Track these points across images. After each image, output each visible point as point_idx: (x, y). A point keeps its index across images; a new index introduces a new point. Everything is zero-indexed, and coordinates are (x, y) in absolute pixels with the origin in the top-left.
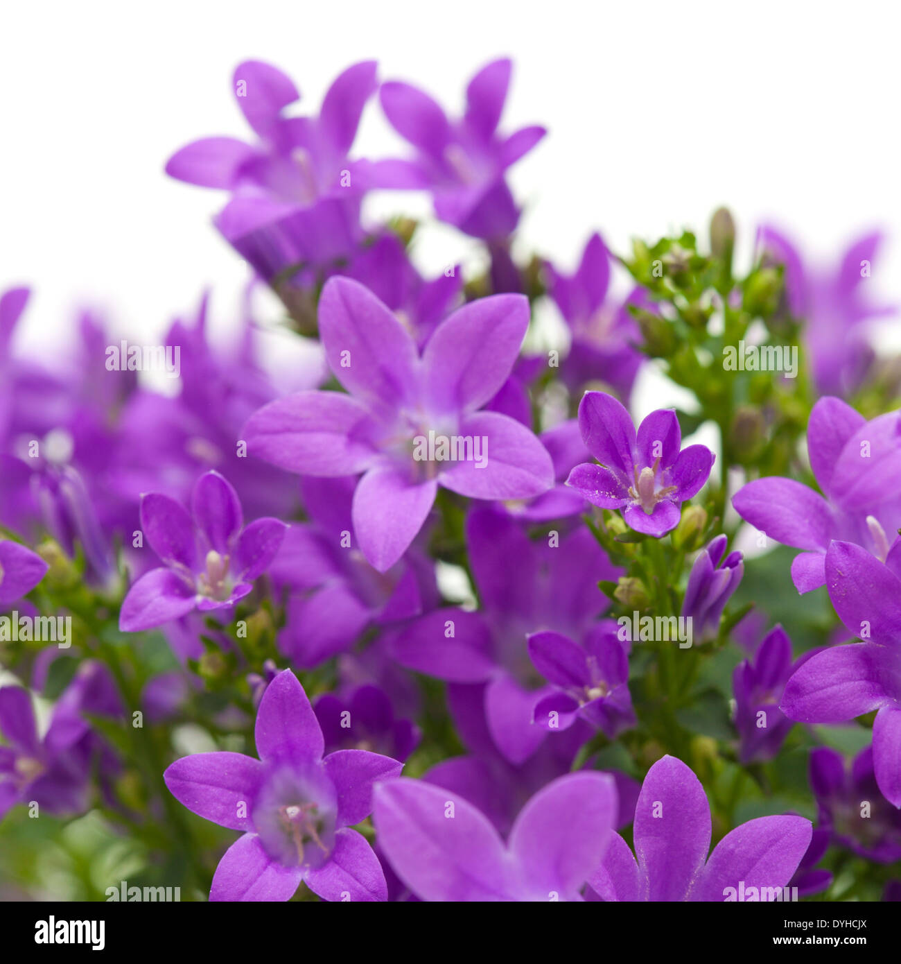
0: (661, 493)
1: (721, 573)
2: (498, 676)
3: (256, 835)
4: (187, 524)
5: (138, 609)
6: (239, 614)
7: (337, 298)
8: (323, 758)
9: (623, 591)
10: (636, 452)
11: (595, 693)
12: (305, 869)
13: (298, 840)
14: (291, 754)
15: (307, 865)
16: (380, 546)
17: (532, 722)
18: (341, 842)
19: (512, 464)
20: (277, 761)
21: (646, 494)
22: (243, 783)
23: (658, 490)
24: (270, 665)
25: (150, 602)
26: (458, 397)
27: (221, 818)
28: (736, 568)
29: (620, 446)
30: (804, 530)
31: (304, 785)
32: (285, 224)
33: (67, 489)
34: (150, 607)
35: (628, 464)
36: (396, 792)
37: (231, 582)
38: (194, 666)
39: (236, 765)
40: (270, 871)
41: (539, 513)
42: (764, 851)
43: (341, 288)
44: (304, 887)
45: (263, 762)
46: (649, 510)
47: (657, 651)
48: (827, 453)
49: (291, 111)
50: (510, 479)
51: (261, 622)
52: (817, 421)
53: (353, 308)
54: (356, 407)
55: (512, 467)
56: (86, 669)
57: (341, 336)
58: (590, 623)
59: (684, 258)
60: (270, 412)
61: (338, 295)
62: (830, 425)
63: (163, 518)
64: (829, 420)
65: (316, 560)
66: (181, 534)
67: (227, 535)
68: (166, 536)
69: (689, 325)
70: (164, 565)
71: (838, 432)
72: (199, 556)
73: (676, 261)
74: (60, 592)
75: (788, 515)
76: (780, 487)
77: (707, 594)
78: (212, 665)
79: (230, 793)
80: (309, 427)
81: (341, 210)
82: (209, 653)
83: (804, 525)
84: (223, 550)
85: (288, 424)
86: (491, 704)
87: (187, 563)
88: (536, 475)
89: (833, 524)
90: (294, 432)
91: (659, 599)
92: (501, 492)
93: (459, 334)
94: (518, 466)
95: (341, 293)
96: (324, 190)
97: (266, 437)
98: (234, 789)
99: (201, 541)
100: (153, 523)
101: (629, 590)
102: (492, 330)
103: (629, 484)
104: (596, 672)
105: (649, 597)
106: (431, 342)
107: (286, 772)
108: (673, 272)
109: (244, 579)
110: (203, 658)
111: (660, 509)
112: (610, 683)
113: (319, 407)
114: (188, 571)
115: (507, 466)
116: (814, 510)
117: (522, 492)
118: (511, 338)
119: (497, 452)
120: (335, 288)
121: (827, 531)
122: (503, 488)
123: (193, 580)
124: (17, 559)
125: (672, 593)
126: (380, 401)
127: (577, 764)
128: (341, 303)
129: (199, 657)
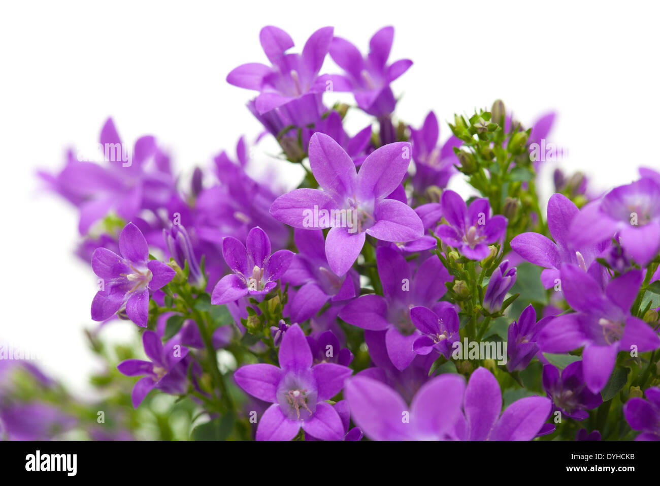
0: (479, 239)
1: (506, 279)
2: (390, 328)
3: (278, 405)
4: (244, 253)
5: (220, 294)
6: (267, 297)
7: (318, 143)
8: (311, 367)
9: (458, 286)
10: (467, 219)
11: (442, 337)
12: (302, 422)
13: (297, 407)
14: (295, 365)
15: (302, 420)
16: (339, 264)
17: (413, 350)
18: (319, 408)
19: (403, 224)
20: (288, 368)
21: (471, 240)
22: (272, 379)
23: (476, 238)
24: (283, 322)
25: (226, 290)
26: (375, 191)
27: (263, 396)
28: (513, 276)
29: (459, 216)
30: (545, 258)
31: (299, 380)
32: (286, 107)
33: (180, 235)
34: (226, 293)
35: (462, 225)
36: (357, 385)
37: (263, 282)
38: (244, 323)
39: (269, 370)
40: (286, 423)
41: (410, 249)
42: (527, 414)
43: (319, 136)
44: (301, 431)
45: (282, 369)
46: (472, 247)
47: (471, 316)
48: (556, 221)
49: (290, 51)
50: (402, 232)
51: (276, 301)
52: (551, 205)
53: (326, 148)
54: (325, 196)
55: (403, 226)
56: (186, 324)
57: (319, 162)
58: (435, 302)
59: (486, 125)
60: (284, 198)
61: (318, 141)
62: (558, 207)
63: (232, 249)
64: (557, 204)
65: (302, 271)
66: (241, 257)
67: (263, 258)
68: (234, 258)
69: (484, 158)
70: (233, 273)
71: (561, 210)
72: (249, 268)
73: (481, 126)
74: (177, 285)
75: (537, 251)
76: (534, 237)
77: (498, 289)
78: (253, 321)
79: (267, 384)
80: (304, 206)
81: (314, 99)
82: (251, 315)
83: (546, 256)
84: (260, 265)
85: (293, 204)
86: (387, 341)
87: (242, 271)
88: (415, 230)
89: (559, 255)
90: (297, 208)
91: (474, 291)
92: (398, 238)
93: (377, 161)
94: (407, 226)
95: (319, 141)
96: (305, 91)
97: (282, 211)
98: (269, 382)
99: (250, 261)
100: (228, 252)
101: (460, 287)
102: (394, 159)
103: (462, 235)
104: (442, 326)
105: (469, 289)
106: (363, 165)
107: (291, 374)
108: (480, 131)
109: (271, 280)
110: (249, 318)
111: (478, 247)
112: (449, 332)
113: (308, 196)
114: (243, 275)
115: (401, 226)
116: (549, 248)
117: (408, 238)
118: (403, 163)
119: (396, 219)
120: (316, 138)
121: (556, 259)
122: (399, 236)
123: (246, 280)
124: (161, 269)
125: (479, 288)
126: (337, 193)
127: (431, 371)
128: (320, 145)
129: (246, 318)
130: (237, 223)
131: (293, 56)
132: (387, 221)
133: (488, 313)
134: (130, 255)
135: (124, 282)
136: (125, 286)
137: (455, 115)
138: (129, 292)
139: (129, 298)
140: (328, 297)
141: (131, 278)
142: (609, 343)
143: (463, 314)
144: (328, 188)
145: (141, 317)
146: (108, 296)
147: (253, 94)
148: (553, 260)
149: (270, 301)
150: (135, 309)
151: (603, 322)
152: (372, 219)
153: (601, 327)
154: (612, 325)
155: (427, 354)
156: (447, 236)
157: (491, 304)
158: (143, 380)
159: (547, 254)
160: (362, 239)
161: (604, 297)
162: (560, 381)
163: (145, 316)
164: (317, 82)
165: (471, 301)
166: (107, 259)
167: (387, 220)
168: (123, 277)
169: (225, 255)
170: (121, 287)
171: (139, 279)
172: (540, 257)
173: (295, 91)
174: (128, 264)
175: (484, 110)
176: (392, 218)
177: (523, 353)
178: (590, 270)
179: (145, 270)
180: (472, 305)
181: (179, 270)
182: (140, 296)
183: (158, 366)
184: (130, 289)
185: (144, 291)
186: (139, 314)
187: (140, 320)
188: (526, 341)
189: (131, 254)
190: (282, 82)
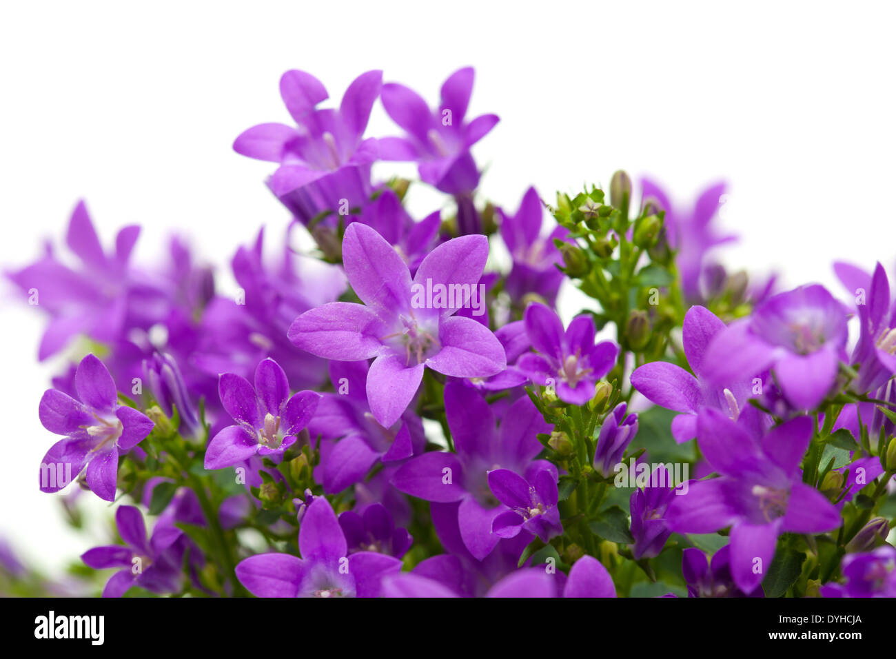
0: (582, 373)
1: (622, 429)
2: (465, 498)
4: (251, 394)
5: (217, 454)
6: (288, 457)
7: (355, 237)
8: (346, 557)
9: (554, 441)
10: (564, 345)
11: (534, 512)
14: (323, 554)
16: (385, 410)
17: (491, 532)
19: (476, 353)
20: (314, 559)
21: (571, 374)
22: (290, 575)
23: (579, 371)
24: (309, 492)
25: (225, 449)
28: (633, 425)
30: (680, 398)
31: (332, 575)
32: (317, 184)
33: (166, 368)
34: (225, 452)
35: (558, 354)
36: (401, 586)
37: (281, 434)
38: (255, 492)
39: (286, 562)
41: (494, 386)
43: (357, 228)
45: (304, 560)
46: (573, 385)
47: (578, 482)
48: (696, 345)
49: (322, 106)
50: (476, 364)
51: (301, 461)
52: (689, 322)
53: (366, 244)
54: (367, 312)
55: (477, 355)
56: (180, 492)
57: (357, 264)
58: (529, 461)
59: (595, 208)
60: (308, 317)
61: (356, 235)
62: (698, 325)
63: (234, 390)
64: (697, 321)
65: (340, 418)
66: (246, 401)
67: (278, 402)
68: (237, 403)
69: (597, 253)
70: (234, 423)
71: (703, 330)
72: (260, 417)
73: (588, 210)
74: (162, 440)
75: (669, 388)
76: (663, 368)
77: (613, 443)
78: (268, 491)
79: (282, 582)
80: (336, 327)
81: (357, 174)
82: (266, 483)
83: (680, 395)
84: (276, 412)
85: (321, 324)
86: (460, 519)
87: (251, 421)
88: (494, 360)
89: (700, 394)
90: (326, 330)
91: (579, 446)
92: (470, 372)
93: (439, 262)
94: (481, 354)
95: (358, 234)
96: (345, 162)
97: (305, 334)
98: (285, 579)
99: (261, 406)
100: (228, 393)
101: (558, 440)
102: (463, 259)
103: (558, 367)
104: (535, 497)
105: (572, 444)
106: (420, 268)
107: (321, 567)
108: (587, 217)
109: (291, 432)
110: (262, 487)
111: (581, 385)
112: (546, 504)
113: (342, 312)
114: (252, 427)
115: (474, 354)
116: (686, 385)
117: (484, 372)
118: (476, 265)
119: (466, 344)
120: (353, 231)
121: (696, 399)
122: (470, 370)
123: (255, 433)
124: (133, 419)
125: (588, 442)
126: (384, 309)
127: (522, 560)
128: (358, 241)
129: (259, 486)
130: (254, 349)
131: (327, 112)
132: (455, 348)
133: (602, 477)
134: (91, 399)
135: (85, 437)
136: (86, 443)
137: (558, 193)
138: (92, 451)
139: (91, 459)
140: (376, 455)
141: (93, 431)
142: (769, 520)
143: (568, 478)
144: (371, 301)
145: (106, 488)
146: (60, 457)
147: (271, 168)
148: (693, 400)
149: (293, 461)
150: (99, 477)
151: (758, 490)
152: (437, 343)
153: (757, 498)
154: (772, 494)
155: (512, 536)
156: (535, 370)
157: (604, 464)
158: (117, 576)
159: (682, 392)
160: (419, 374)
161: (760, 455)
162: (709, 572)
163: (111, 485)
164: (360, 150)
165: (578, 461)
166: (59, 405)
167: (454, 346)
168: (82, 430)
169: (223, 398)
170: (80, 444)
171: (105, 433)
172: (672, 397)
173: (331, 162)
174: (90, 412)
175: (598, 187)
176: (462, 343)
177: (652, 534)
178: (743, 415)
179: (114, 421)
180: (580, 465)
181: (164, 418)
182: (105, 457)
183: (139, 555)
184: (93, 448)
185: (112, 451)
186: (105, 484)
187: (105, 492)
188: (657, 516)
189: (93, 398)
190: (312, 149)
